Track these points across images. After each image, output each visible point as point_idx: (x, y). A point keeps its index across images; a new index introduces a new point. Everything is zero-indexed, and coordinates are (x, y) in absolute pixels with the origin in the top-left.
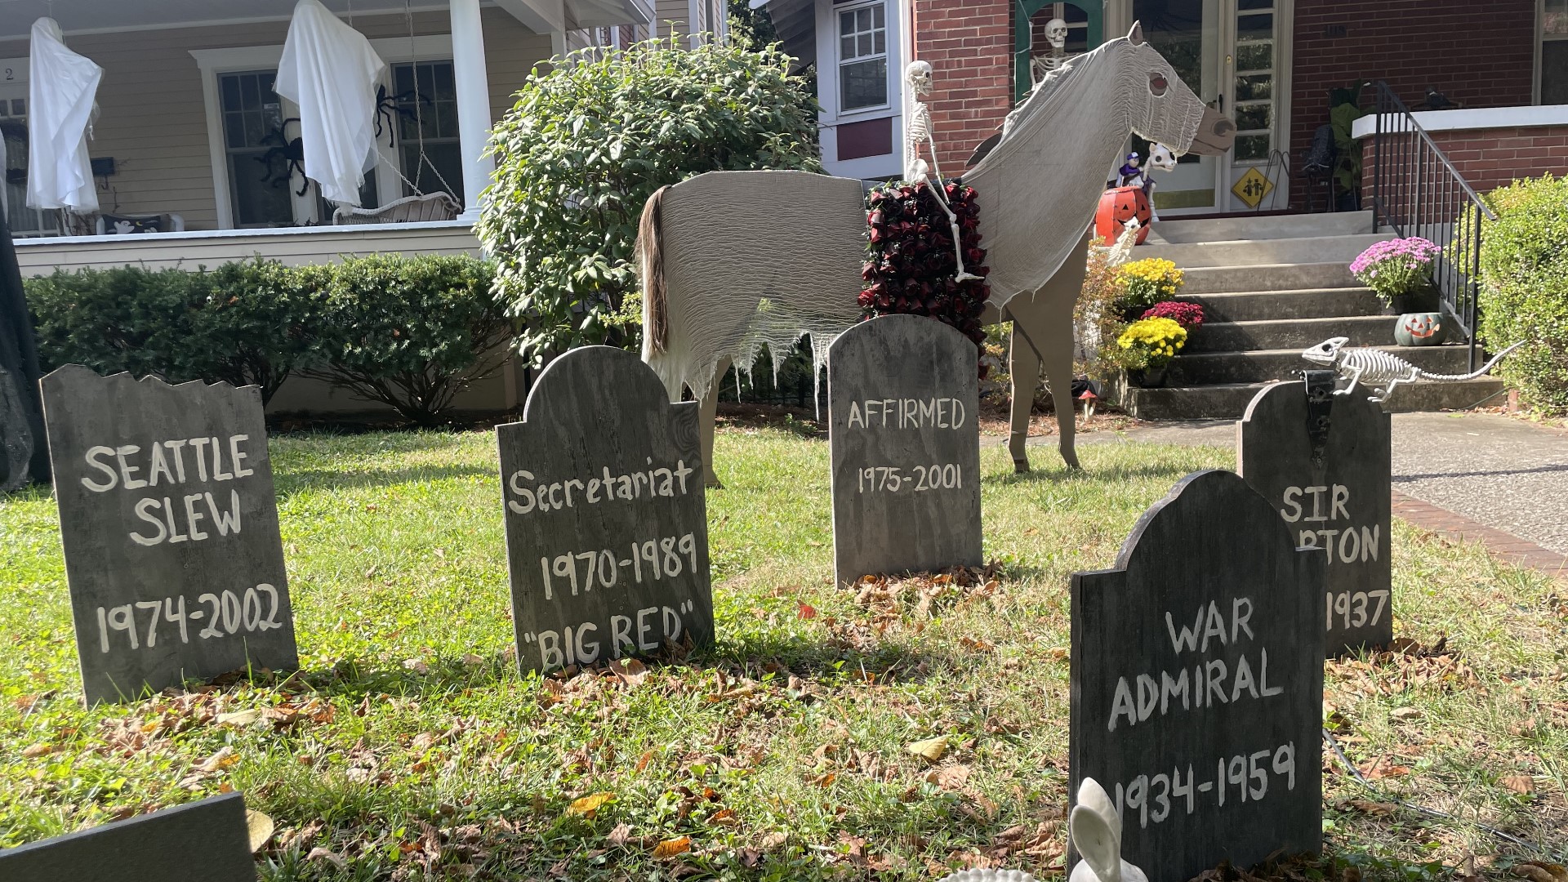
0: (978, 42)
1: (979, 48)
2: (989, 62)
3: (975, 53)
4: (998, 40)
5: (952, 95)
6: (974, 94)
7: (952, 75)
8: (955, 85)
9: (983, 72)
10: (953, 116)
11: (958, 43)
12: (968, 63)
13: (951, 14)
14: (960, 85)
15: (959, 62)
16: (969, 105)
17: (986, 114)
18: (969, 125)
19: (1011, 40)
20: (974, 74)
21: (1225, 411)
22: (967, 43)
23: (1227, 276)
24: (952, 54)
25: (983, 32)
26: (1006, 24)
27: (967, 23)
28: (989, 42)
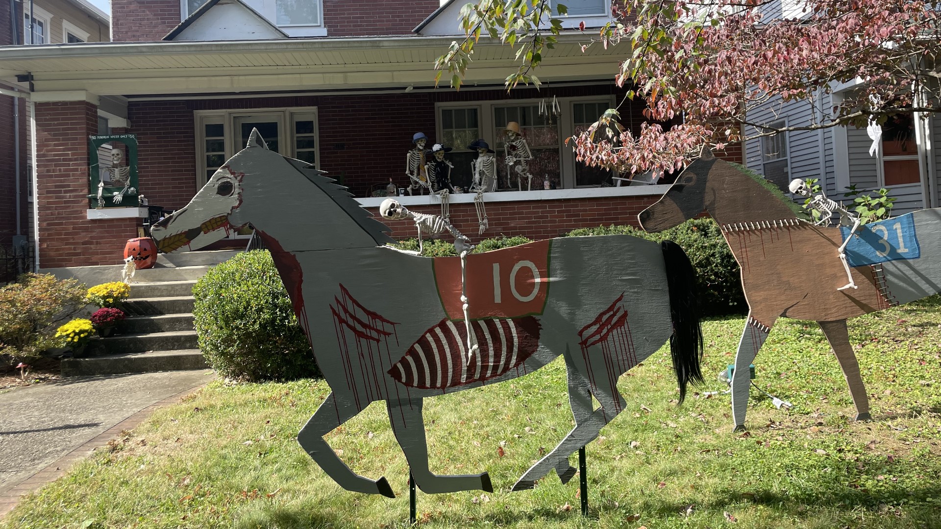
0: (70, 160)
1: (71, 163)
2: (77, 170)
3: (69, 165)
4: (81, 159)
5: (56, 186)
6: (69, 186)
7: (56, 176)
8: (57, 182)
9: (73, 175)
10: (57, 198)
11: (59, 160)
12: (65, 170)
13: (55, 145)
14: (61, 181)
15: (60, 170)
16: (66, 192)
17: (75, 197)
18: (65, 202)
19: (88, 159)
20: (68, 176)
21: (109, 371)
22: (64, 160)
23: (177, 288)
24: (56, 165)
25: (73, 154)
26: (85, 151)
27: (64, 150)
28: (76, 160)
